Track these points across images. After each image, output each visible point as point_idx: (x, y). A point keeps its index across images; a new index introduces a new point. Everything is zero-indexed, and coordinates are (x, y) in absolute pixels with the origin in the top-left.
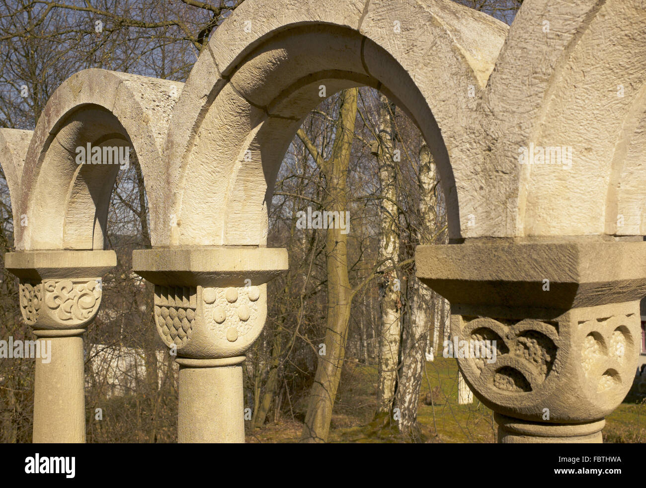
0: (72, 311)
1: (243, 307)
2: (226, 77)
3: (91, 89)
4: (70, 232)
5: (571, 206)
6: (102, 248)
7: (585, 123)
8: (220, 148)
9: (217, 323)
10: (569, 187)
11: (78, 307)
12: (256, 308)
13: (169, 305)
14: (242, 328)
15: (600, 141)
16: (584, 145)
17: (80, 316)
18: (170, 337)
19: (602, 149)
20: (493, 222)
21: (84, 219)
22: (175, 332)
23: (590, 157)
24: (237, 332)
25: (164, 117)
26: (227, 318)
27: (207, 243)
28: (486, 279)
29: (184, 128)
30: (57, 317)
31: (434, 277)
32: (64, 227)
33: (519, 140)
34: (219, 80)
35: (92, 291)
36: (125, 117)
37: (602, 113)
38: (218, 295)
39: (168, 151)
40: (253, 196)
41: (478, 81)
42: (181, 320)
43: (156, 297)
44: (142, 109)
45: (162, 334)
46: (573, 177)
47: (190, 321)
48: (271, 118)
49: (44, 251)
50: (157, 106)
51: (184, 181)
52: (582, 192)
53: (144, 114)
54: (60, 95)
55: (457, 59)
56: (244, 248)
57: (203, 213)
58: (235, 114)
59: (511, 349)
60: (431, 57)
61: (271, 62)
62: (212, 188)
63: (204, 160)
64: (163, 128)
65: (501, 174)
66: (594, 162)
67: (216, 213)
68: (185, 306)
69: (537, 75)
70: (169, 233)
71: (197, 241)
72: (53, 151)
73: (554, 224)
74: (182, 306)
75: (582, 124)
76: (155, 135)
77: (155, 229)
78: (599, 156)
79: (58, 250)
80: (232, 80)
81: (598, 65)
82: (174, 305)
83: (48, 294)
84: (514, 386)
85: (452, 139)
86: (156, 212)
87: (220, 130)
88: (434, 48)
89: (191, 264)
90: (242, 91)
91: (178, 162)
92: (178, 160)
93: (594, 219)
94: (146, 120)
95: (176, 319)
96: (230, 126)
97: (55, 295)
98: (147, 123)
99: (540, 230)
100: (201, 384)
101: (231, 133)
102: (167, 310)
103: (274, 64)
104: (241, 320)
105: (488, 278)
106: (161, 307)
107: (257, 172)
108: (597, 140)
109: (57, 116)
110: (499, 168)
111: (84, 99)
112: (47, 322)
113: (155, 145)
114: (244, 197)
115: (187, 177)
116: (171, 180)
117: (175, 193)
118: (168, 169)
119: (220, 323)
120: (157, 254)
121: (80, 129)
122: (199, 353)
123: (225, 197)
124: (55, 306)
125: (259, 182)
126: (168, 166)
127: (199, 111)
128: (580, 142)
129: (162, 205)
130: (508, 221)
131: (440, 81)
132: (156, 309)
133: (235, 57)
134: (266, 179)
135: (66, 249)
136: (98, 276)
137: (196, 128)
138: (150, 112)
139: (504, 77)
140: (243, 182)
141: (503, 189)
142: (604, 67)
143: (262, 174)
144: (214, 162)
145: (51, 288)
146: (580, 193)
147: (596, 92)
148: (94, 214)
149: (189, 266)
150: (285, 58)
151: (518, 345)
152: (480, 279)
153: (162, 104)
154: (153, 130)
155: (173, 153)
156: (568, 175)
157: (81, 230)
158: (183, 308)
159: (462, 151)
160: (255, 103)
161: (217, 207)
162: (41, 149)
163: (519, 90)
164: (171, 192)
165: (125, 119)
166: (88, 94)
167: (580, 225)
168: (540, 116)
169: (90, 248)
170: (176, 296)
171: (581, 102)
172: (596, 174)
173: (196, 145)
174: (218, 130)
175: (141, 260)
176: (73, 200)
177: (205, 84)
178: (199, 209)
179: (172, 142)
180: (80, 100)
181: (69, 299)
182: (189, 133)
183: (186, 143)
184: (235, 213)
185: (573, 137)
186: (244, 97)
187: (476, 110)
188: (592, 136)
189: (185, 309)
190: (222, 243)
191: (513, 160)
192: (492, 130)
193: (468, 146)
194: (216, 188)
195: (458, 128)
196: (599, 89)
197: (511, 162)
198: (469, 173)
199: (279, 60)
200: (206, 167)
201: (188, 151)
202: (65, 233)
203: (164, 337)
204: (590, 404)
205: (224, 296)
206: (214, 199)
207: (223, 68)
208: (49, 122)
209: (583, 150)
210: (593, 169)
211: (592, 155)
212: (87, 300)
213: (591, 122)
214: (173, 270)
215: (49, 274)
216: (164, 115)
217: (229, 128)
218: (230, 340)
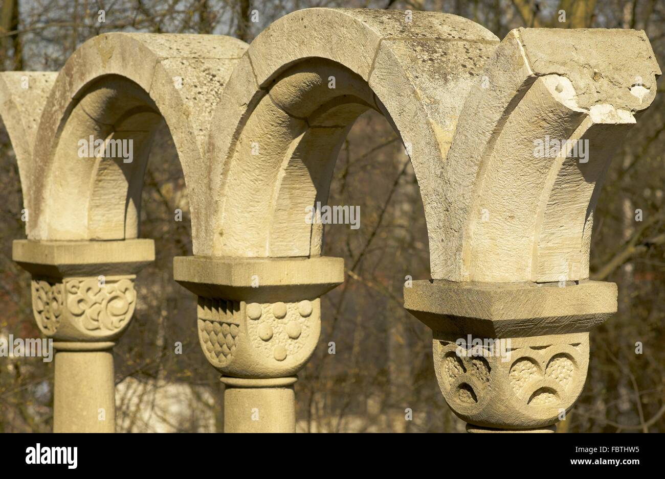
0: (99, 318)
1: (292, 324)
2: (266, 88)
3: (124, 59)
4: (96, 218)
5: (500, 260)
6: (136, 236)
7: (507, 198)
8: (262, 156)
9: (263, 340)
10: (498, 245)
11: (107, 313)
12: (308, 325)
13: (213, 319)
14: (292, 346)
15: (521, 211)
16: (507, 214)
17: (110, 326)
18: (214, 354)
19: (524, 217)
20: (449, 268)
21: (113, 201)
22: (219, 349)
23: (513, 222)
24: (285, 350)
25: (206, 108)
26: (274, 335)
27: (251, 254)
28: (445, 313)
29: (225, 132)
30: (81, 325)
31: (415, 309)
32: (89, 212)
33: (463, 207)
34: (257, 92)
35: (124, 293)
36: (164, 104)
37: (518, 191)
38: (264, 311)
39: (209, 154)
40: (300, 203)
41: (441, 153)
42: (225, 336)
43: (199, 308)
44: (181, 100)
45: (207, 351)
46: (501, 238)
47: (234, 337)
48: (312, 129)
49: (65, 243)
50: (199, 93)
51: (226, 188)
52: (509, 249)
53: (185, 106)
54: (85, 54)
55: (430, 132)
56: (291, 260)
57: (246, 223)
58: (276, 125)
59: (467, 369)
60: (414, 125)
61: (304, 83)
62: (256, 196)
63: (246, 168)
64: (205, 122)
65: (454, 231)
66: (518, 226)
67: (260, 223)
68: (229, 321)
69: (473, 159)
70: (211, 243)
71: (240, 253)
72: (76, 120)
73: (488, 273)
74: (225, 321)
75: (504, 198)
76: (196, 132)
77: (197, 237)
78: (521, 222)
79: (82, 240)
80: (271, 92)
81: (510, 158)
82: (218, 320)
83: (71, 298)
84: (472, 399)
85: (426, 197)
86: (198, 218)
87: (261, 139)
88: (416, 118)
89: (233, 279)
90: (280, 104)
91: (219, 168)
92: (220, 166)
93: (520, 270)
94: (187, 113)
95: (220, 335)
96: (271, 135)
97: (79, 299)
98: (188, 116)
99: (479, 278)
100: (247, 405)
101: (273, 142)
102: (210, 324)
103: (308, 86)
104: (290, 338)
105: (446, 313)
106: (204, 321)
107: (303, 178)
108: (518, 210)
109: (82, 80)
110: (452, 227)
111: (115, 68)
112: (69, 332)
113: (196, 144)
114: (290, 206)
115: (229, 184)
116: (213, 186)
117: (217, 201)
118: (209, 173)
119: (267, 340)
120: (199, 264)
121: (110, 98)
122: (244, 373)
123: (269, 206)
124: (79, 312)
125: (306, 189)
126: (209, 170)
127: (240, 119)
128: (504, 212)
129: (203, 211)
130: (457, 269)
131: (419, 146)
132: (200, 323)
133: (272, 72)
134: (314, 184)
135: (92, 240)
136: (132, 273)
137: (237, 135)
138: (191, 104)
139: (456, 155)
140: (288, 190)
141: (454, 243)
142: (515, 159)
143: (310, 180)
144: (256, 170)
145: (74, 290)
146: (507, 250)
147: (512, 176)
148: (126, 194)
149: (231, 281)
150: (317, 82)
151: (473, 366)
152: (441, 313)
153: (205, 89)
154: (194, 126)
155: (214, 157)
156: (497, 236)
157: (110, 216)
158: (227, 324)
159: (432, 208)
160: (294, 115)
161: (260, 216)
162: (60, 116)
163: (463, 168)
164: (213, 199)
165: (164, 106)
166: (121, 64)
167: (507, 275)
168: (476, 190)
169: (122, 237)
170: (220, 309)
171: (502, 183)
172: (520, 235)
173: (237, 151)
174: (259, 139)
175: (183, 269)
176: (100, 178)
177: (245, 92)
178: (242, 219)
179: (213, 145)
180: (110, 67)
181: (95, 303)
182: (229, 139)
183: (227, 150)
184: (281, 223)
185: (499, 208)
186: (283, 110)
187: (440, 177)
188: (513, 208)
189: (229, 325)
190: (267, 254)
191: (459, 221)
192: (449, 195)
193: (435, 204)
194: (260, 197)
195: (430, 189)
196: (513, 174)
197: (459, 223)
198: (436, 227)
199: (313, 83)
200: (248, 175)
201: (230, 157)
202: (90, 219)
203: (207, 354)
204: (519, 413)
205: (271, 311)
206: (258, 208)
207: (261, 80)
208: (71, 84)
209: (508, 218)
210: (517, 232)
211: (515, 221)
212: (118, 305)
213: (511, 197)
214: (215, 283)
215: (71, 272)
216: (206, 104)
217: (270, 137)
218: (278, 358)
